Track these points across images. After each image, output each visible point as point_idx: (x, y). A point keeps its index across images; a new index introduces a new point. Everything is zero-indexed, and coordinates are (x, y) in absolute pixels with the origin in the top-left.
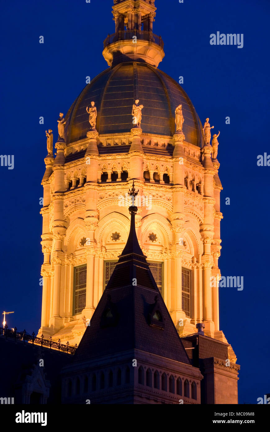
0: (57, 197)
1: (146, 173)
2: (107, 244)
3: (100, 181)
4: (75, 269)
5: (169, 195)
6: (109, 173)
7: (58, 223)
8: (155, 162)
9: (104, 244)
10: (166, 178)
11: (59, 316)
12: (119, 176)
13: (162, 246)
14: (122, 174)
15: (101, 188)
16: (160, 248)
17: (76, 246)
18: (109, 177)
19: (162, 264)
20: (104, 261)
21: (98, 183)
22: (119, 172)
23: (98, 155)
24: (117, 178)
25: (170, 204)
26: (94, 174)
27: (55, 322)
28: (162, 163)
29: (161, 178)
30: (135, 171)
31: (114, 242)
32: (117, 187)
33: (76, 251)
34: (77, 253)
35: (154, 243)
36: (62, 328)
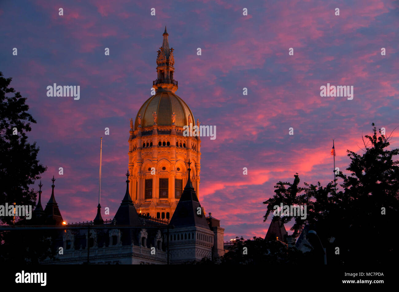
0: (139, 150)
1: (177, 143)
2: (160, 172)
3: (158, 145)
4: (146, 180)
5: (185, 152)
6: (162, 142)
7: (139, 161)
8: (180, 139)
9: (159, 172)
10: (184, 145)
11: (140, 200)
12: (166, 144)
13: (182, 173)
14: (167, 143)
15: (159, 149)
16: (181, 174)
17: (146, 170)
18: (162, 144)
19: (182, 180)
20: (159, 178)
21: (158, 146)
22: (166, 142)
23: (157, 134)
24: (165, 145)
25: (186, 156)
26: (156, 142)
27: (139, 202)
28: (183, 139)
29: (183, 145)
30: (173, 143)
31: (163, 171)
32: (166, 149)
33: (146, 173)
34: (147, 174)
35: (179, 172)
36: (141, 204)
